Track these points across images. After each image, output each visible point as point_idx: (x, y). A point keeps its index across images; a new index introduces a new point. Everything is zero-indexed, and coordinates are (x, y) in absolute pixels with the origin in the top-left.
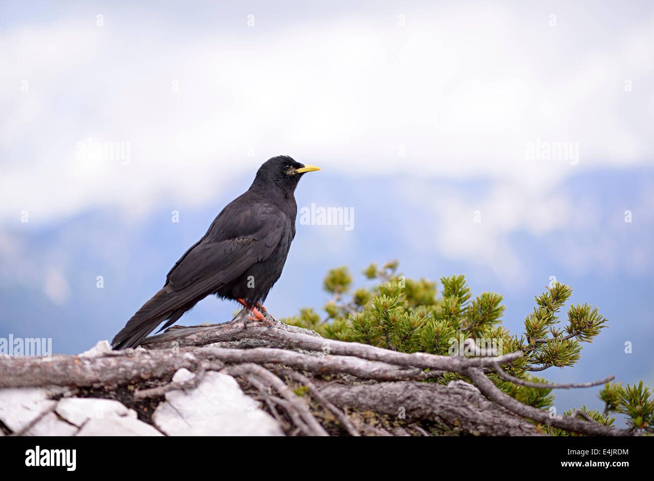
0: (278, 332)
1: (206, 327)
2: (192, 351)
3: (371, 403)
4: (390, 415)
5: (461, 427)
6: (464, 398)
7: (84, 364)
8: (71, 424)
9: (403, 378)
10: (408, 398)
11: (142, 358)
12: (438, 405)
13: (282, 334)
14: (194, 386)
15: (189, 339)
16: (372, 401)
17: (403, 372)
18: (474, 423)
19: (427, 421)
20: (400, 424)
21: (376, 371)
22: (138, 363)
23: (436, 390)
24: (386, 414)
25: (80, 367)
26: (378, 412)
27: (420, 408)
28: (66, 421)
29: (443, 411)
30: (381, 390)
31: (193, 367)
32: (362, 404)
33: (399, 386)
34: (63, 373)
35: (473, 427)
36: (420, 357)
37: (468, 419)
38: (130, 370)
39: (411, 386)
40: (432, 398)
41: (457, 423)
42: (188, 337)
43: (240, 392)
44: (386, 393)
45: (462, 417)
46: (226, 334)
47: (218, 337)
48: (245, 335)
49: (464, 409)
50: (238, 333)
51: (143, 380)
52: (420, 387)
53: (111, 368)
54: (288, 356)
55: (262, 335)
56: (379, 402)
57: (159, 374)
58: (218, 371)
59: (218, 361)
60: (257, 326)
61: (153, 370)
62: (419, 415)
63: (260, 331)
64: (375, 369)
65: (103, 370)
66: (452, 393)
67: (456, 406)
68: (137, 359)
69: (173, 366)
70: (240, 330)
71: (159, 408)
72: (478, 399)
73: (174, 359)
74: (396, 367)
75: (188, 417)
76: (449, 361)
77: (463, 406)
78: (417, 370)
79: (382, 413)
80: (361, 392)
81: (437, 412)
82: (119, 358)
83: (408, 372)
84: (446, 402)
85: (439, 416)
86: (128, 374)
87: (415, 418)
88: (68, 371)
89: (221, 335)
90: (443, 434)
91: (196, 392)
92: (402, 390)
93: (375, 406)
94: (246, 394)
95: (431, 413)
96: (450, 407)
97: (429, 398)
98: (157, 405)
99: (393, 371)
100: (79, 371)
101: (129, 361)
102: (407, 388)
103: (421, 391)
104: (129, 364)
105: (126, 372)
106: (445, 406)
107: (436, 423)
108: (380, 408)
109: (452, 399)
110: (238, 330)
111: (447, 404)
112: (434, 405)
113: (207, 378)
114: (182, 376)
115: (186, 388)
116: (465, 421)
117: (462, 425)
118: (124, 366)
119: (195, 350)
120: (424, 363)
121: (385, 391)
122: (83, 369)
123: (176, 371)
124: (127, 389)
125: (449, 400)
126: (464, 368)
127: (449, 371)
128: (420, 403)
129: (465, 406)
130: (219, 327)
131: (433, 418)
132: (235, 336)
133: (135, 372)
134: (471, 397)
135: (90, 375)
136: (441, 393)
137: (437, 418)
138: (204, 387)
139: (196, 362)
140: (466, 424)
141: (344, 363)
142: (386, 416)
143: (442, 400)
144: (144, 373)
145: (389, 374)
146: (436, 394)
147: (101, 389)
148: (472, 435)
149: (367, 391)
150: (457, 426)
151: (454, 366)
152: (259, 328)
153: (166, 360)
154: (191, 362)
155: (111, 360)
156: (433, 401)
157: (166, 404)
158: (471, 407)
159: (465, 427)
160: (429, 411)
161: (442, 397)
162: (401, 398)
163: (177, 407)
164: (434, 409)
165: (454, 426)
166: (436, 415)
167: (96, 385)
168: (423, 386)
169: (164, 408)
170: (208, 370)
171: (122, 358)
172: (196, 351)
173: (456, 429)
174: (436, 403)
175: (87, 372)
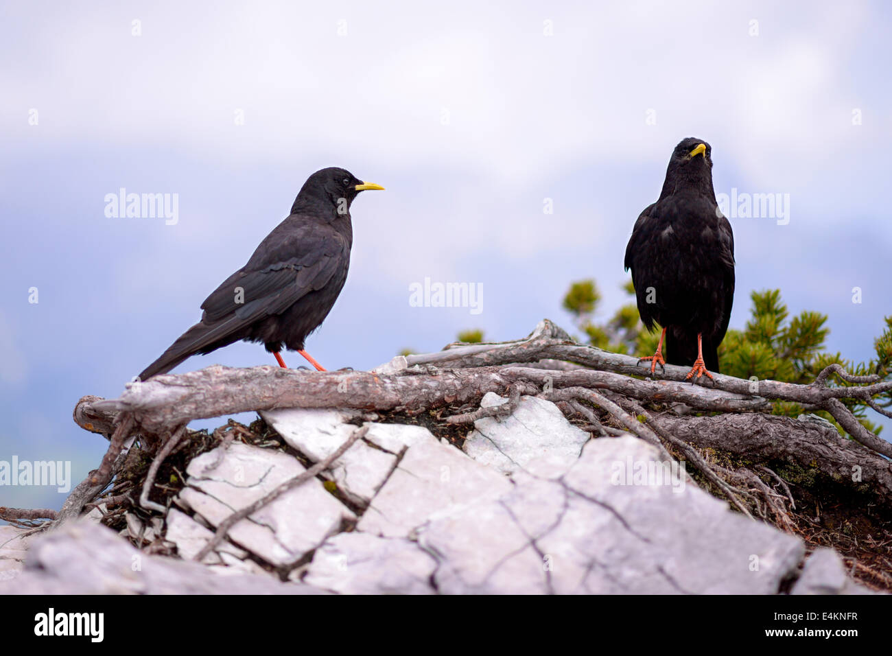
0: (590, 352)
1: (496, 344)
2: (497, 372)
3: (713, 437)
4: (733, 453)
5: (819, 469)
6: (821, 434)
7: (385, 382)
8: (386, 451)
9: (748, 409)
10: (758, 432)
11: (446, 377)
12: (792, 442)
13: (595, 354)
14: (509, 413)
15: (477, 358)
16: (714, 436)
17: (747, 402)
18: (834, 464)
19: (778, 460)
20: (744, 463)
21: (717, 400)
22: (443, 383)
23: (790, 423)
24: (729, 451)
25: (380, 385)
26: (720, 449)
27: (770, 445)
28: (379, 448)
29: (798, 448)
30: (725, 421)
31: (502, 390)
32: (702, 439)
33: (745, 418)
34: (362, 392)
35: (833, 469)
36: (771, 385)
37: (827, 459)
38: (433, 391)
39: (761, 419)
40: (786, 433)
41: (814, 464)
42: (476, 356)
43: (565, 421)
44: (732, 426)
45: (821, 456)
46: (523, 353)
47: (514, 356)
48: (547, 355)
49: (822, 447)
50: (538, 352)
51: (446, 405)
52: (770, 420)
53: (412, 388)
54: (615, 380)
55: (569, 355)
56: (722, 437)
57: (463, 398)
58: (534, 395)
59: (532, 384)
60: (563, 344)
61: (458, 392)
62: (768, 453)
63: (566, 351)
64: (715, 398)
65: (405, 391)
66: (808, 428)
67: (814, 444)
68: (440, 378)
69: (479, 389)
70: (541, 349)
71: (469, 437)
72: (836, 436)
73: (480, 380)
74: (739, 397)
75: (506, 449)
76: (805, 390)
77: (822, 444)
78: (763, 400)
79: (725, 450)
80: (702, 424)
81: (790, 450)
82: (421, 377)
83: (754, 402)
84: (802, 438)
85: (793, 455)
86: (431, 396)
87: (763, 457)
88: (368, 390)
89: (517, 354)
90: (794, 477)
91: (511, 419)
92: (750, 422)
93: (717, 441)
94: (572, 423)
95: (784, 451)
96: (807, 444)
97: (780, 432)
98: (465, 435)
99: (736, 401)
100: (379, 390)
101: (433, 380)
102: (756, 420)
103: (772, 425)
104: (433, 384)
105: (429, 394)
106: (801, 443)
107: (788, 463)
108: (724, 444)
109: (808, 434)
110: (539, 349)
111: (803, 441)
112: (787, 442)
113: (523, 403)
114: (491, 400)
115: (498, 415)
116: (824, 461)
117: (820, 466)
118: (427, 387)
119: (500, 371)
120: (774, 392)
121: (730, 424)
122: (385, 389)
123: (483, 395)
124: (429, 414)
125: (806, 436)
126: (825, 399)
127: (805, 401)
128: (771, 439)
129: (824, 444)
130: (514, 344)
131: (785, 458)
132: (535, 356)
133: (438, 394)
134: (827, 433)
135: (392, 397)
136: (795, 427)
137: (790, 458)
138: (521, 413)
139: (504, 384)
140: (825, 465)
141: (680, 389)
142: (730, 454)
143: (798, 436)
144: (448, 396)
145: (731, 405)
146: (790, 428)
147: (402, 413)
148: (831, 479)
149: (708, 423)
150: (814, 468)
151: (812, 396)
152: (566, 347)
153: (472, 381)
154: (499, 384)
155: (412, 378)
156: (787, 437)
157: (475, 433)
158: (830, 445)
159: (823, 469)
160: (781, 449)
161: (796, 432)
162: (749, 432)
163: (491, 437)
164: (787, 446)
165: (811, 468)
166: (789, 454)
167: (398, 409)
168: (773, 418)
169: (474, 438)
170: (522, 394)
171: (425, 376)
172: (502, 372)
173: (812, 470)
174: (791, 439)
175: (388, 392)
